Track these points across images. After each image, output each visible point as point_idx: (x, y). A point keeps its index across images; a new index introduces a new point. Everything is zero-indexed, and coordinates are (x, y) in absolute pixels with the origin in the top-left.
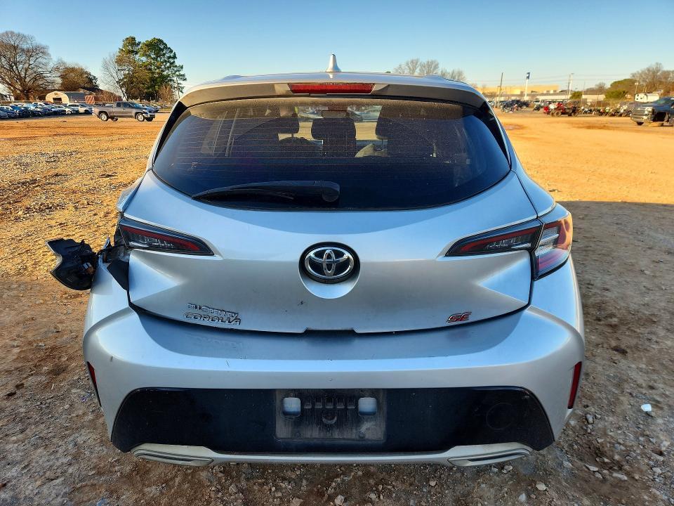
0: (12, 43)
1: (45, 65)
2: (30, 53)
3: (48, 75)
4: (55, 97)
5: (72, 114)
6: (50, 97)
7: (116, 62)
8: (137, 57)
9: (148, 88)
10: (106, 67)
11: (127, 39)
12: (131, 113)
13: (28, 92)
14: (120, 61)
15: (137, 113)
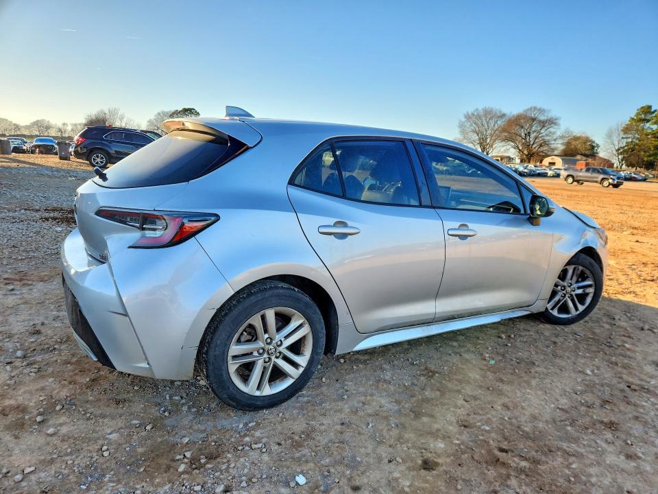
0: (533, 116)
1: (554, 133)
2: (543, 124)
3: (553, 142)
4: (551, 161)
5: (553, 176)
6: (546, 161)
7: (622, 130)
8: (648, 125)
9: (649, 156)
10: (609, 136)
11: (643, 107)
12: (597, 178)
13: (531, 156)
14: (626, 130)
15: (603, 179)
